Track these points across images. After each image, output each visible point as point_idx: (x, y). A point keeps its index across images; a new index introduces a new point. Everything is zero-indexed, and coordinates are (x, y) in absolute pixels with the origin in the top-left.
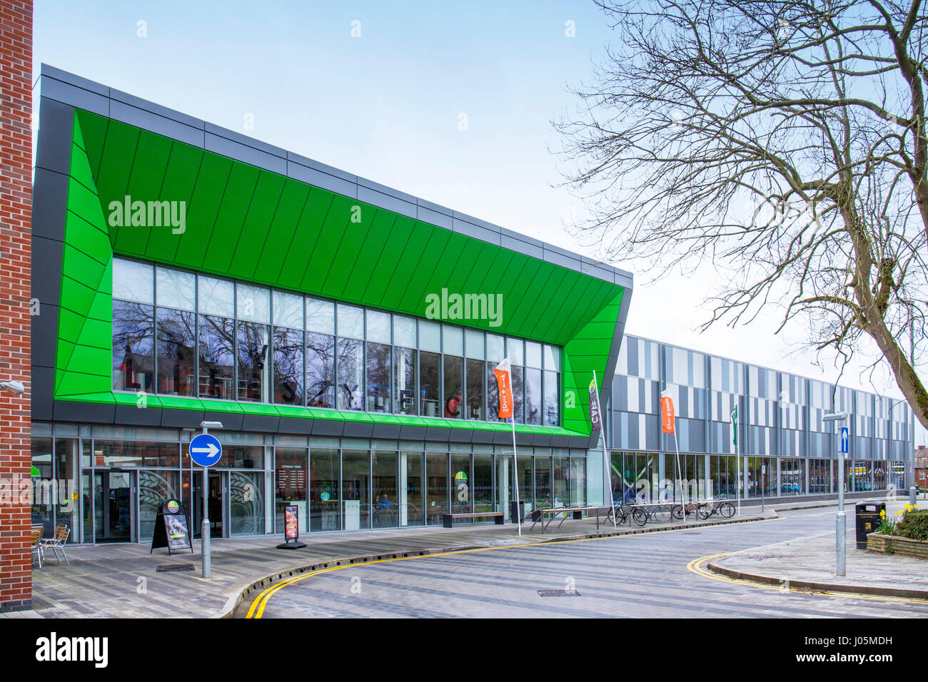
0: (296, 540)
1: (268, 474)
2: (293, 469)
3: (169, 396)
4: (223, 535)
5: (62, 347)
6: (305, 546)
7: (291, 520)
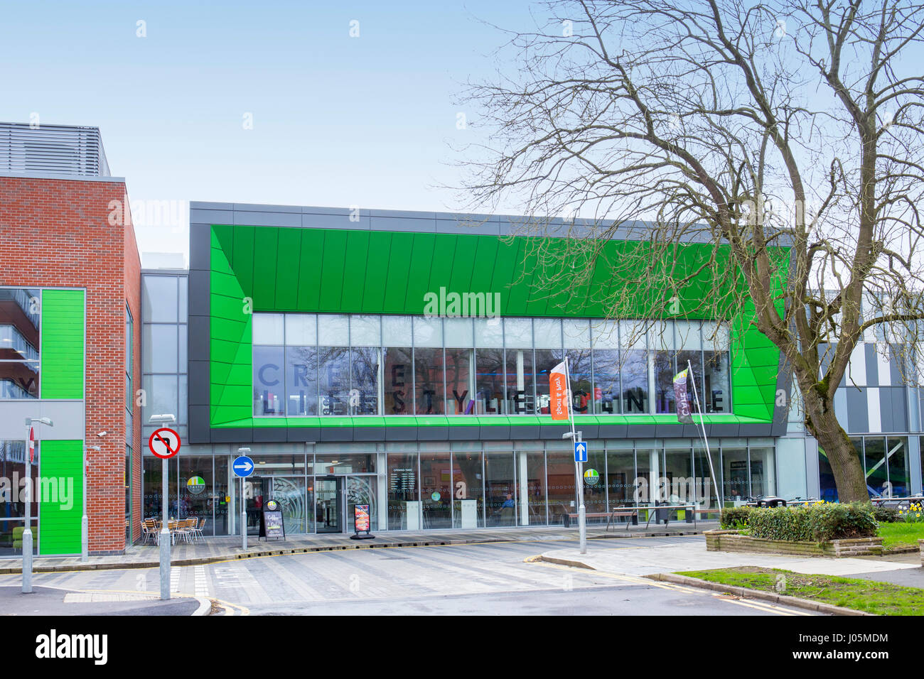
0: (368, 533)
1: (381, 478)
2: (404, 472)
3: (297, 417)
4: (343, 531)
5: (214, 390)
6: (374, 538)
7: (362, 516)
